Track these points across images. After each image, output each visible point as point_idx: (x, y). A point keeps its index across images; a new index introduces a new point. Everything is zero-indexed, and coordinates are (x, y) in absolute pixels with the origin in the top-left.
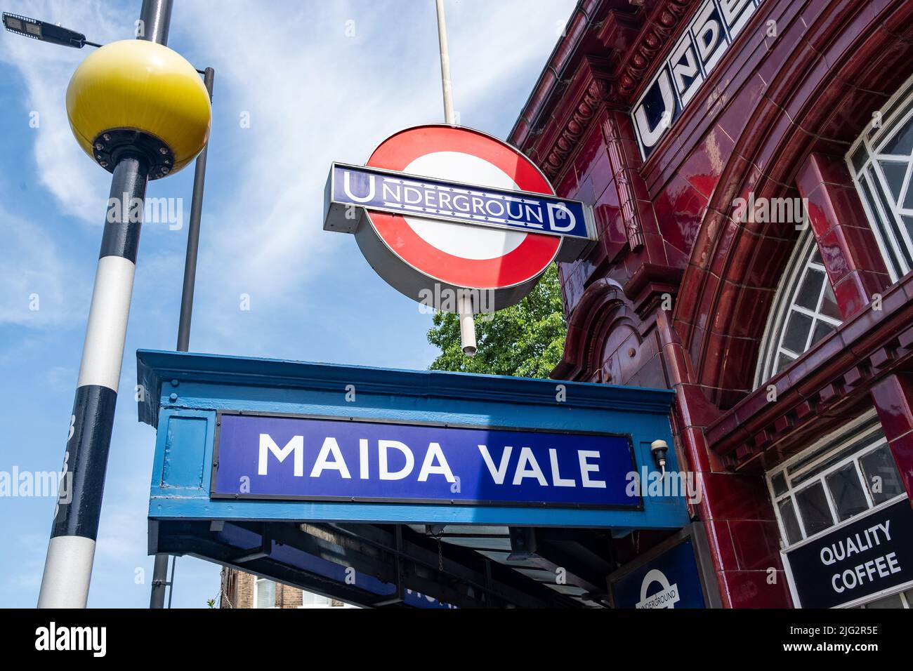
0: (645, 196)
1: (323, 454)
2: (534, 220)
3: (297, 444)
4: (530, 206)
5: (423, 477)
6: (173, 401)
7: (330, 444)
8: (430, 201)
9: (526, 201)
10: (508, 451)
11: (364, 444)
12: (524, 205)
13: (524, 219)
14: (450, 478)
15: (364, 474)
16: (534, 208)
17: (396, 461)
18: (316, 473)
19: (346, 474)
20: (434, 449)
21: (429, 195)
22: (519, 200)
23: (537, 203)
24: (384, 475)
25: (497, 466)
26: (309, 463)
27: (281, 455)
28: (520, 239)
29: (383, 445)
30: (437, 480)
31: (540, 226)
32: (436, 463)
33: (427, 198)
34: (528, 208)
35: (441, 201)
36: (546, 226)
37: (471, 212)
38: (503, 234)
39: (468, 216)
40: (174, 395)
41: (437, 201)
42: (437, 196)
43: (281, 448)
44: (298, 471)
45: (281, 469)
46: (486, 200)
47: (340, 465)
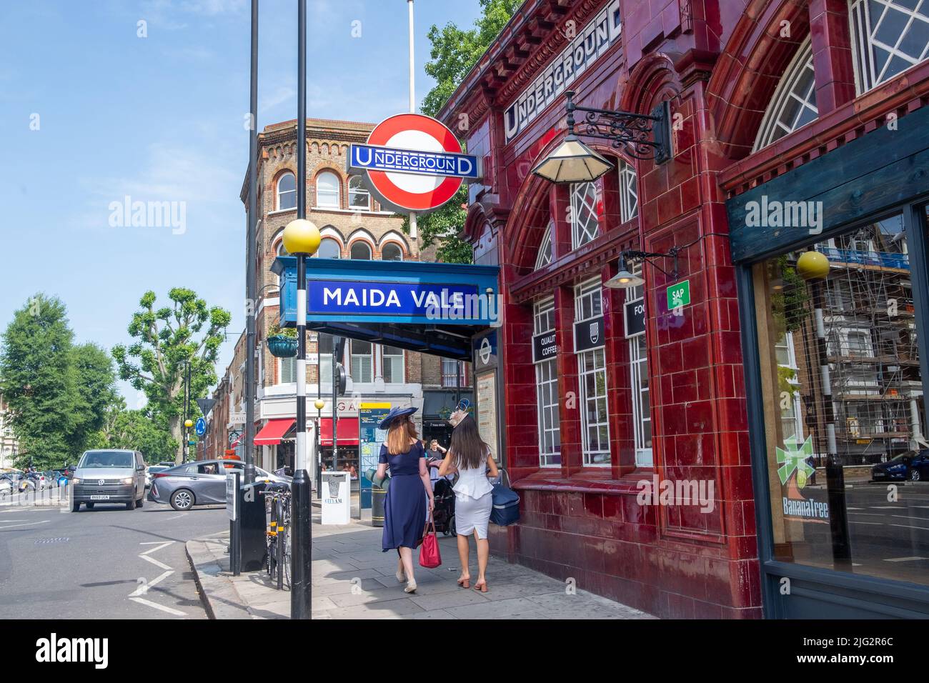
0: (503, 164)
1: (349, 296)
2: (450, 169)
3: (338, 291)
4: (449, 160)
5: (388, 305)
6: (290, 275)
7: (351, 292)
8: (399, 162)
9: (447, 157)
10: (423, 293)
11: (364, 291)
12: (446, 160)
13: (445, 169)
14: (399, 305)
15: (365, 303)
16: (451, 161)
17: (377, 298)
18: (346, 303)
19: (357, 304)
20: (393, 293)
21: (398, 158)
22: (443, 157)
23: (453, 158)
24: (373, 304)
25: (418, 299)
26: (343, 299)
27: (332, 297)
28: (442, 180)
29: (372, 291)
30: (393, 305)
31: (453, 172)
32: (393, 299)
33: (397, 159)
34: (448, 162)
35: (404, 161)
36: (456, 172)
37: (418, 166)
38: (435, 178)
39: (417, 169)
40: (291, 273)
41: (401, 162)
42: (402, 158)
43: (332, 293)
44: (339, 303)
45: (332, 302)
46: (426, 158)
47: (355, 300)
